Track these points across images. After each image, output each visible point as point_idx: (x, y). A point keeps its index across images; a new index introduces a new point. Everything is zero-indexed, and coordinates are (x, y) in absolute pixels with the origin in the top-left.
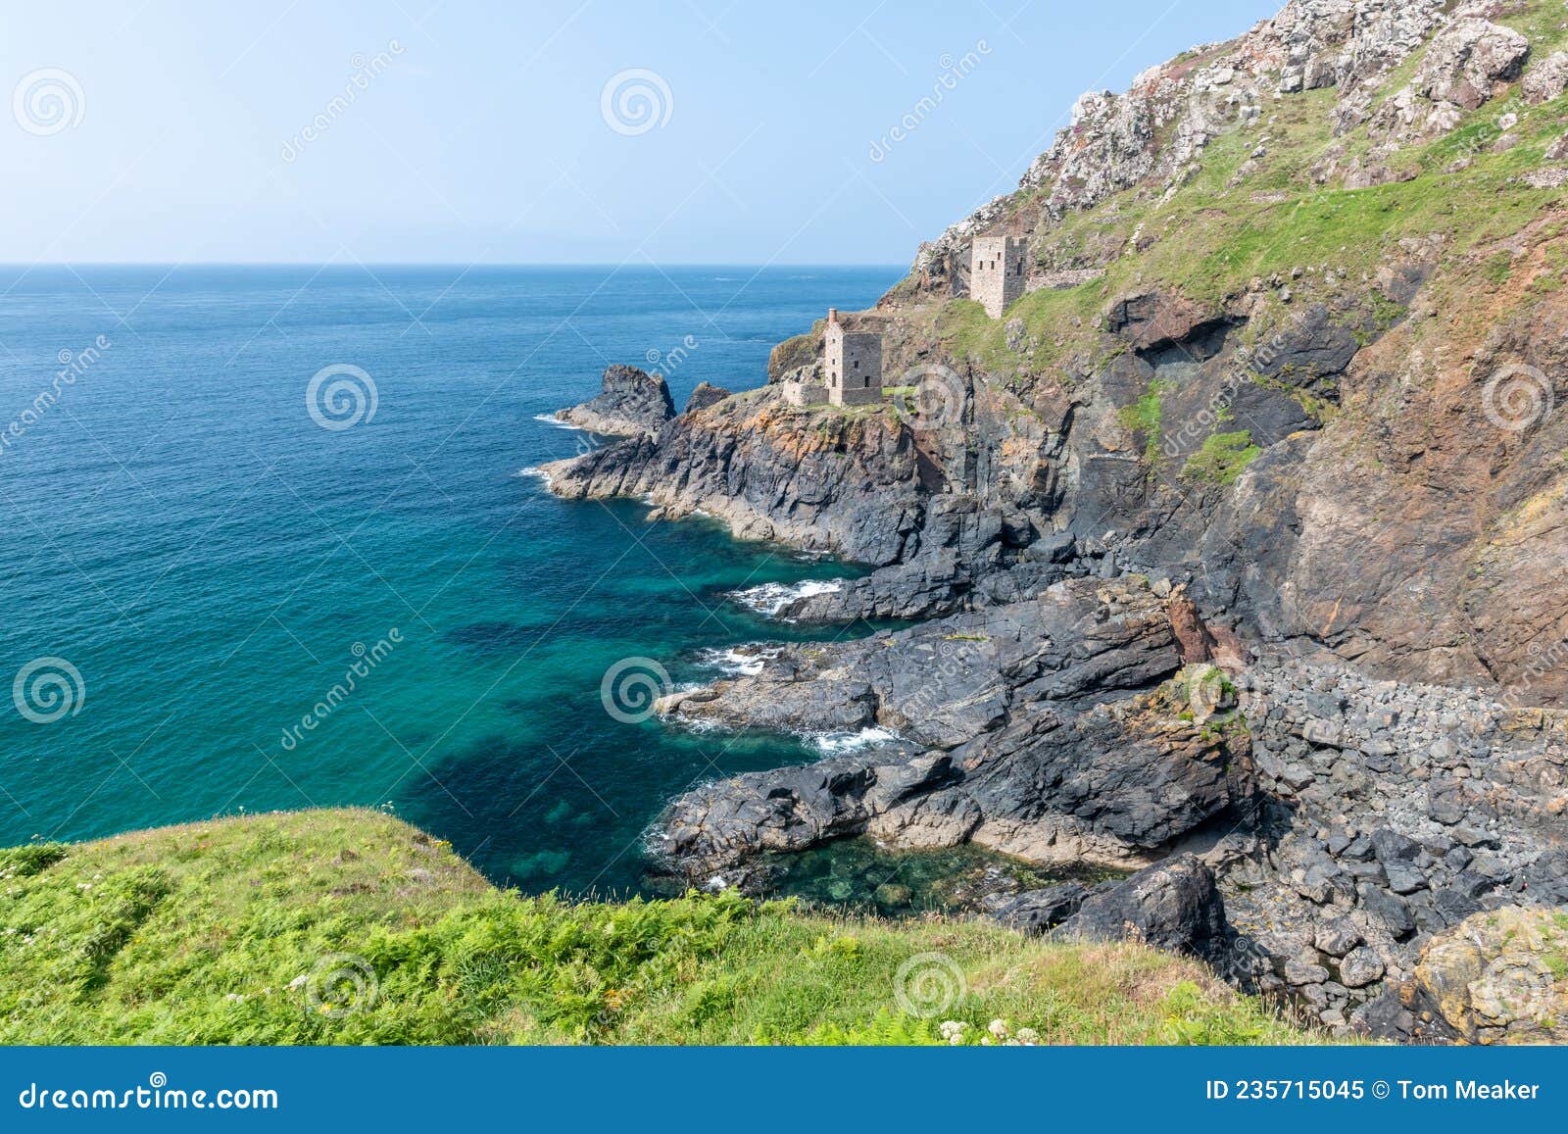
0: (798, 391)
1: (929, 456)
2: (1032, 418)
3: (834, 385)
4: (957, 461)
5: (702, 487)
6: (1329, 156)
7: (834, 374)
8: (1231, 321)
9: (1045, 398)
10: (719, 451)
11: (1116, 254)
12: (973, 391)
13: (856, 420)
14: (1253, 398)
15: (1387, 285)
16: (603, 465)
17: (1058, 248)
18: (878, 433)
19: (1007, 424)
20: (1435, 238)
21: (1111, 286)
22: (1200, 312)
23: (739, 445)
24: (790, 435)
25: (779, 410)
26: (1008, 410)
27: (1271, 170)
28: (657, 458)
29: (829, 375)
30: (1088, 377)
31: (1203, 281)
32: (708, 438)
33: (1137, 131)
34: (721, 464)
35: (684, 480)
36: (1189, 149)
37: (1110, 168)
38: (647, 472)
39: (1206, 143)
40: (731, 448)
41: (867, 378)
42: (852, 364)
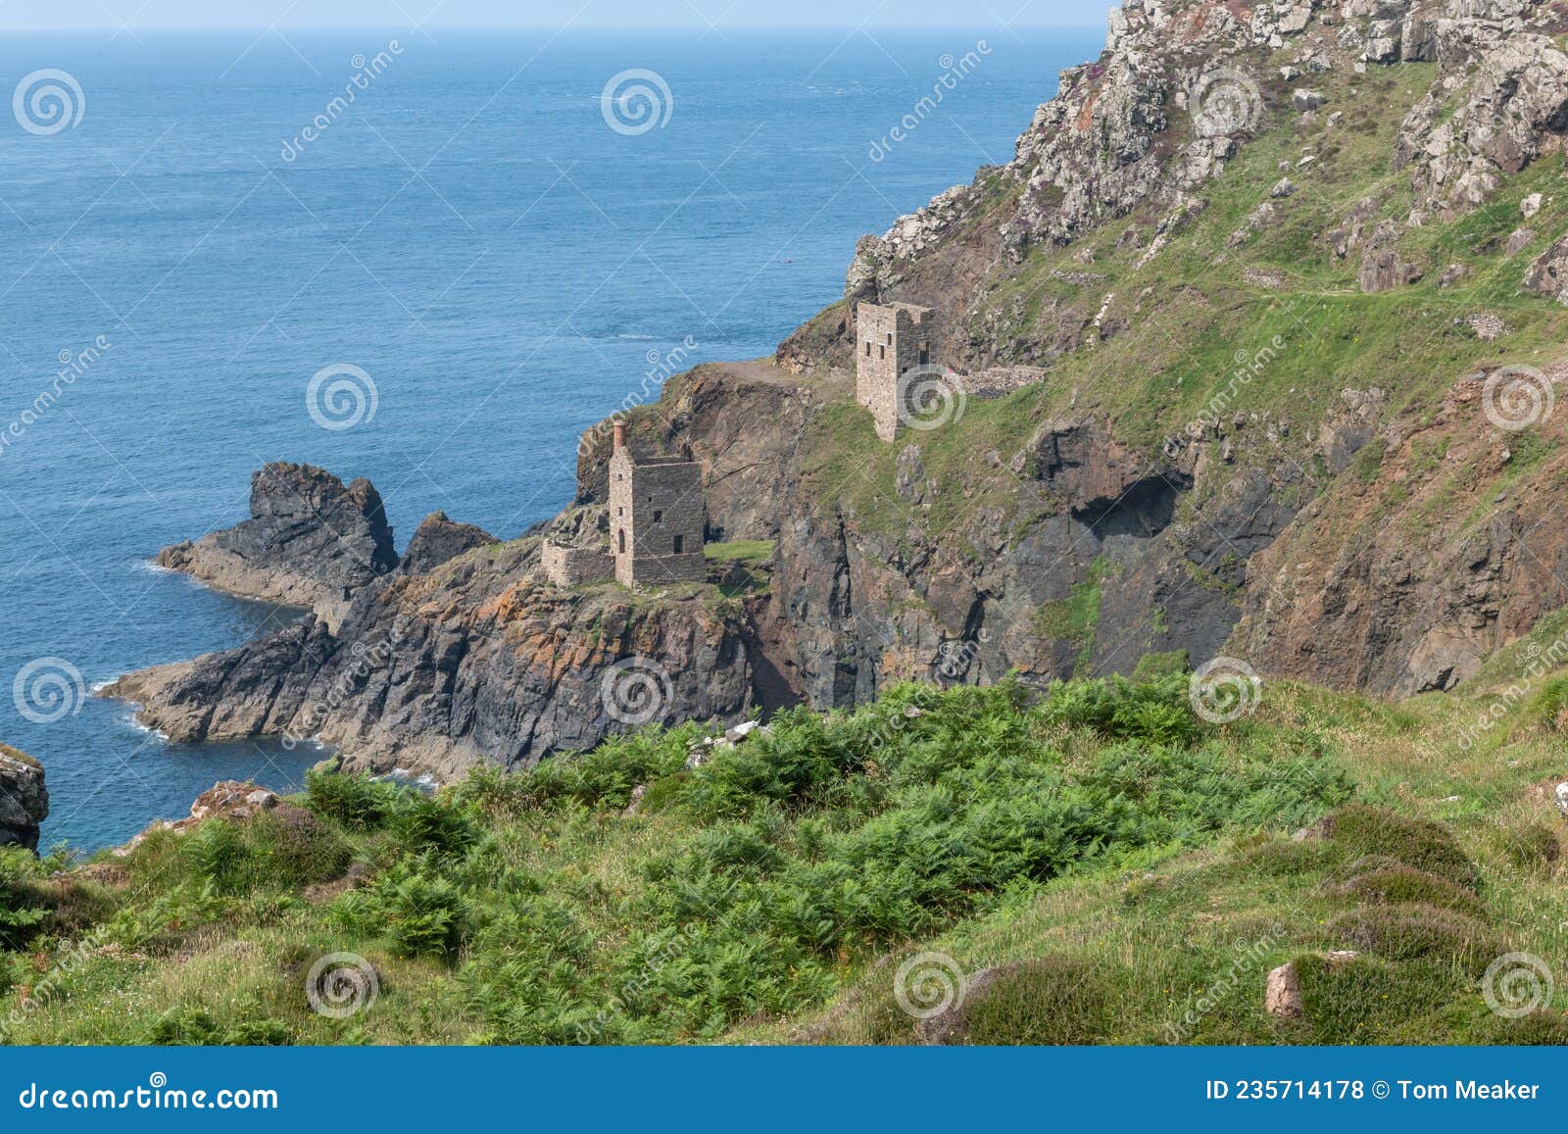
0: (562, 562)
1: (782, 670)
2: (923, 614)
3: (622, 550)
4: (823, 679)
5: (407, 720)
6: (1357, 214)
7: (621, 532)
8: (1179, 479)
9: (943, 583)
10: (438, 655)
11: (1073, 340)
12: (847, 565)
13: (651, 613)
14: (1189, 602)
15: (1328, 452)
16: (237, 679)
17: (1000, 319)
18: (685, 635)
19: (890, 622)
20: (1375, 392)
21: (1047, 405)
22: (1133, 466)
23: (473, 646)
24: (542, 637)
25: (530, 593)
26: (892, 597)
27: (1288, 226)
28: (336, 664)
29: (614, 532)
30: (999, 552)
31: (1144, 415)
32: (420, 633)
33: (1138, 119)
34: (440, 679)
35: (377, 708)
36: (1205, 161)
37: (1098, 177)
38: (315, 690)
39: (1231, 152)
40: (460, 649)
41: (678, 539)
42: (648, 517)
